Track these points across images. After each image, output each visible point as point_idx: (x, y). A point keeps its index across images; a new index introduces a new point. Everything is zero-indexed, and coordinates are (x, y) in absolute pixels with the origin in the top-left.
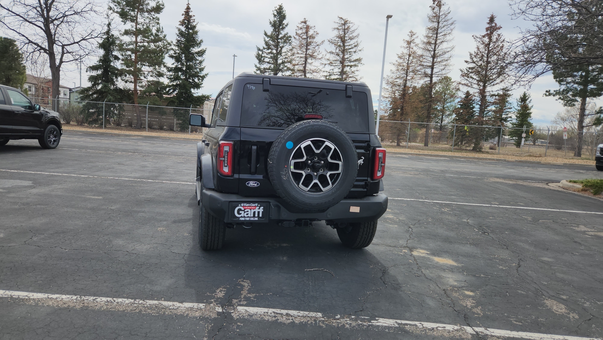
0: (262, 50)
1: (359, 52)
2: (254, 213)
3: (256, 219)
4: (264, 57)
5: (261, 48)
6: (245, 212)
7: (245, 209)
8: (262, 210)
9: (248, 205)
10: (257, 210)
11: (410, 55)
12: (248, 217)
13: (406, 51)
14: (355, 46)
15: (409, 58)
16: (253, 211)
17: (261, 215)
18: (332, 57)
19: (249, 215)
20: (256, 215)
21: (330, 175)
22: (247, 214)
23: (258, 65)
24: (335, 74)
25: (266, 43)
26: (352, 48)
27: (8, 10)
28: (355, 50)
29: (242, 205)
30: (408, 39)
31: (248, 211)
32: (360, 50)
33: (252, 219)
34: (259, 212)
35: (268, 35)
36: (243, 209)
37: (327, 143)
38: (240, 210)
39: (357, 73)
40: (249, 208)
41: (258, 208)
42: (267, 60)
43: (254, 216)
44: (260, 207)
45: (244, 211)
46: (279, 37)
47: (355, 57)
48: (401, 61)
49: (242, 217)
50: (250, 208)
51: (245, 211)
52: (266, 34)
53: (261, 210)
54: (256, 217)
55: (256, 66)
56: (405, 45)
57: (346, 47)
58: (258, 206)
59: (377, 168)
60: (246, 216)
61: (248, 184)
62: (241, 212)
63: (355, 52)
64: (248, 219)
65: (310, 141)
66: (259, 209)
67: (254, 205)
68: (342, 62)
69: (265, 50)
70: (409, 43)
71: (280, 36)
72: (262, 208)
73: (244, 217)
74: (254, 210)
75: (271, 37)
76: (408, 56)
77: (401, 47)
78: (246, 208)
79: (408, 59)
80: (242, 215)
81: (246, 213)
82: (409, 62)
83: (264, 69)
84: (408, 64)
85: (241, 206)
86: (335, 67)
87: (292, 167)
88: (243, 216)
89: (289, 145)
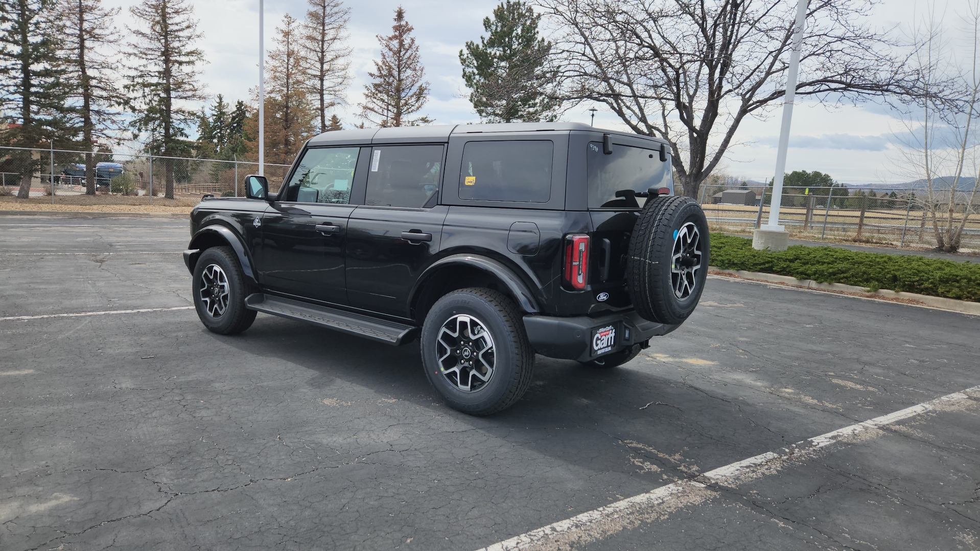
1: (196, 39)
2: (608, 340)
3: (610, 349)
7: (601, 337)
9: (604, 330)
10: (609, 336)
11: (289, 56)
12: (604, 348)
13: (283, 48)
14: (188, 27)
15: (288, 60)
17: (612, 343)
18: (145, 43)
20: (609, 344)
22: (603, 344)
24: (153, 74)
26: (182, 30)
28: (189, 35)
30: (284, 27)
31: (603, 340)
32: (199, 36)
33: (607, 350)
34: (611, 338)
36: (599, 337)
38: (598, 339)
39: (196, 78)
45: (600, 340)
47: (189, 48)
48: (277, 63)
49: (598, 350)
50: (606, 333)
53: (613, 334)
54: (609, 346)
56: (280, 37)
57: (171, 28)
58: (611, 330)
60: (602, 347)
61: (599, 298)
62: (599, 342)
63: (189, 38)
64: (603, 351)
65: (686, 227)
67: (609, 328)
68: (167, 54)
70: (287, 34)
72: (614, 330)
73: (601, 349)
74: (607, 337)
76: (286, 56)
77: (273, 39)
78: (602, 334)
79: (287, 61)
80: (599, 346)
81: (602, 342)
82: (290, 67)
84: (288, 70)
85: (598, 333)
86: (150, 61)
88: (599, 348)
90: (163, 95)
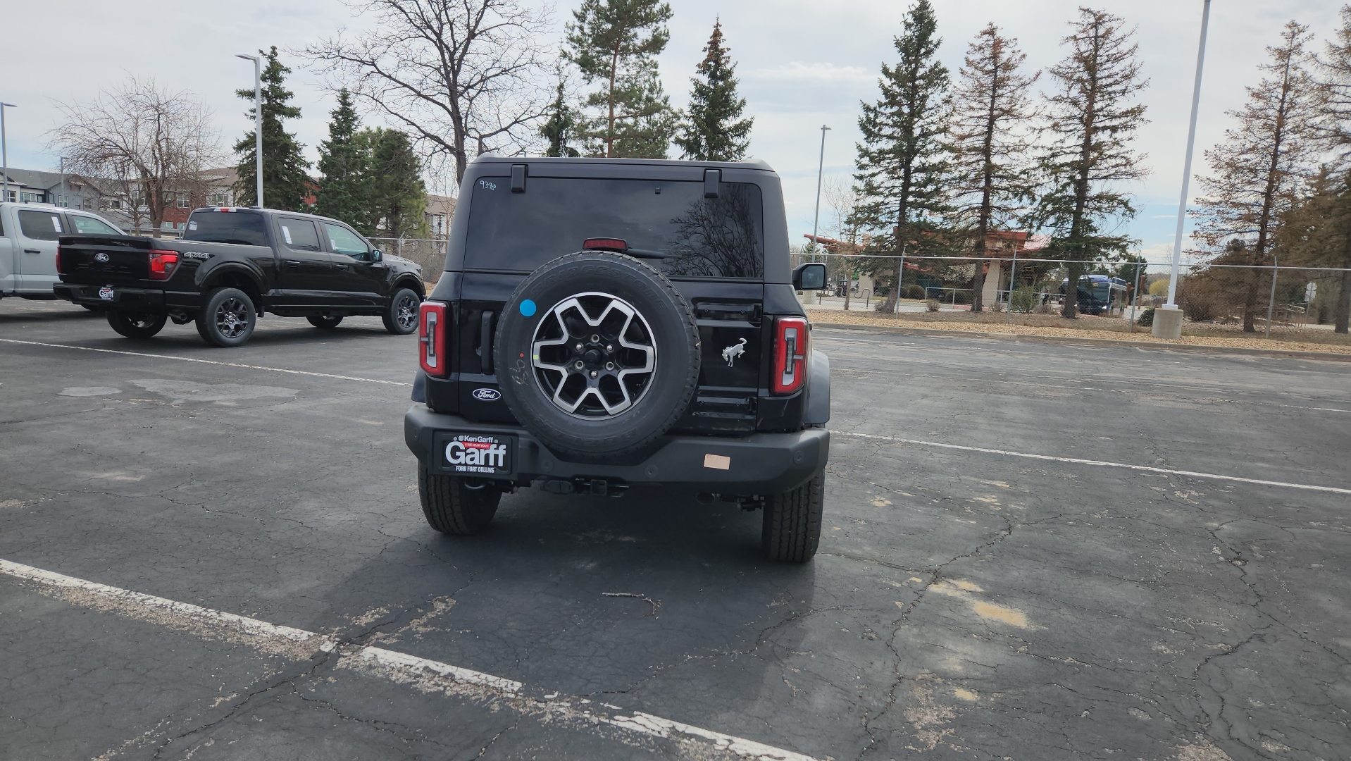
0: (875, 109)
1: (1136, 91)
2: (487, 456)
3: (491, 470)
4: (881, 124)
5: (873, 104)
6: (466, 454)
7: (467, 448)
8: (504, 452)
9: (472, 439)
10: (492, 451)
11: (1287, 88)
12: (474, 465)
13: (1275, 78)
14: (1127, 77)
15: (1284, 96)
16: (483, 453)
17: (501, 463)
18: (1059, 111)
19: (476, 462)
20: (491, 463)
21: (626, 378)
22: (472, 459)
23: (864, 145)
24: (1068, 151)
25: (886, 92)
26: (1116, 83)
27: (389, 77)
28: (1124, 87)
29: (461, 438)
30: (1283, 43)
31: (473, 453)
32: (1140, 87)
33: (482, 470)
34: (496, 456)
35: (891, 74)
36: (462, 447)
37: (618, 304)
38: (455, 449)
39: (1128, 145)
40: (475, 445)
41: (495, 446)
42: (887, 131)
43: (487, 465)
44: (498, 445)
45: (465, 451)
46: (918, 75)
47: (1122, 105)
49: (460, 464)
50: (478, 445)
51: (468, 451)
52: (886, 71)
53: (502, 451)
54: (491, 467)
55: (859, 147)
56: (1273, 61)
57: (1100, 83)
58: (493, 443)
59: (780, 365)
60: (470, 463)
61: (477, 393)
62: (458, 454)
63: (1124, 92)
64: (473, 469)
65: (575, 300)
66: (497, 448)
67: (485, 440)
68: (1088, 120)
69: (882, 110)
70: (1284, 54)
71: (921, 72)
72: (504, 447)
73: (466, 464)
74: (487, 451)
75: (897, 77)
76: (1281, 90)
77: (1261, 67)
78: (470, 445)
79: (1281, 97)
80: (462, 460)
81: (469, 457)
82: (1286, 105)
83: (881, 152)
84: (1281, 112)
85: (458, 440)
86: (1069, 133)
87: (536, 357)
88: (463, 462)
89: (528, 308)
90: (1078, 177)
